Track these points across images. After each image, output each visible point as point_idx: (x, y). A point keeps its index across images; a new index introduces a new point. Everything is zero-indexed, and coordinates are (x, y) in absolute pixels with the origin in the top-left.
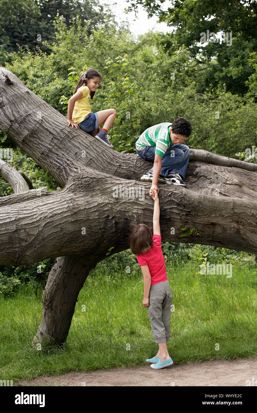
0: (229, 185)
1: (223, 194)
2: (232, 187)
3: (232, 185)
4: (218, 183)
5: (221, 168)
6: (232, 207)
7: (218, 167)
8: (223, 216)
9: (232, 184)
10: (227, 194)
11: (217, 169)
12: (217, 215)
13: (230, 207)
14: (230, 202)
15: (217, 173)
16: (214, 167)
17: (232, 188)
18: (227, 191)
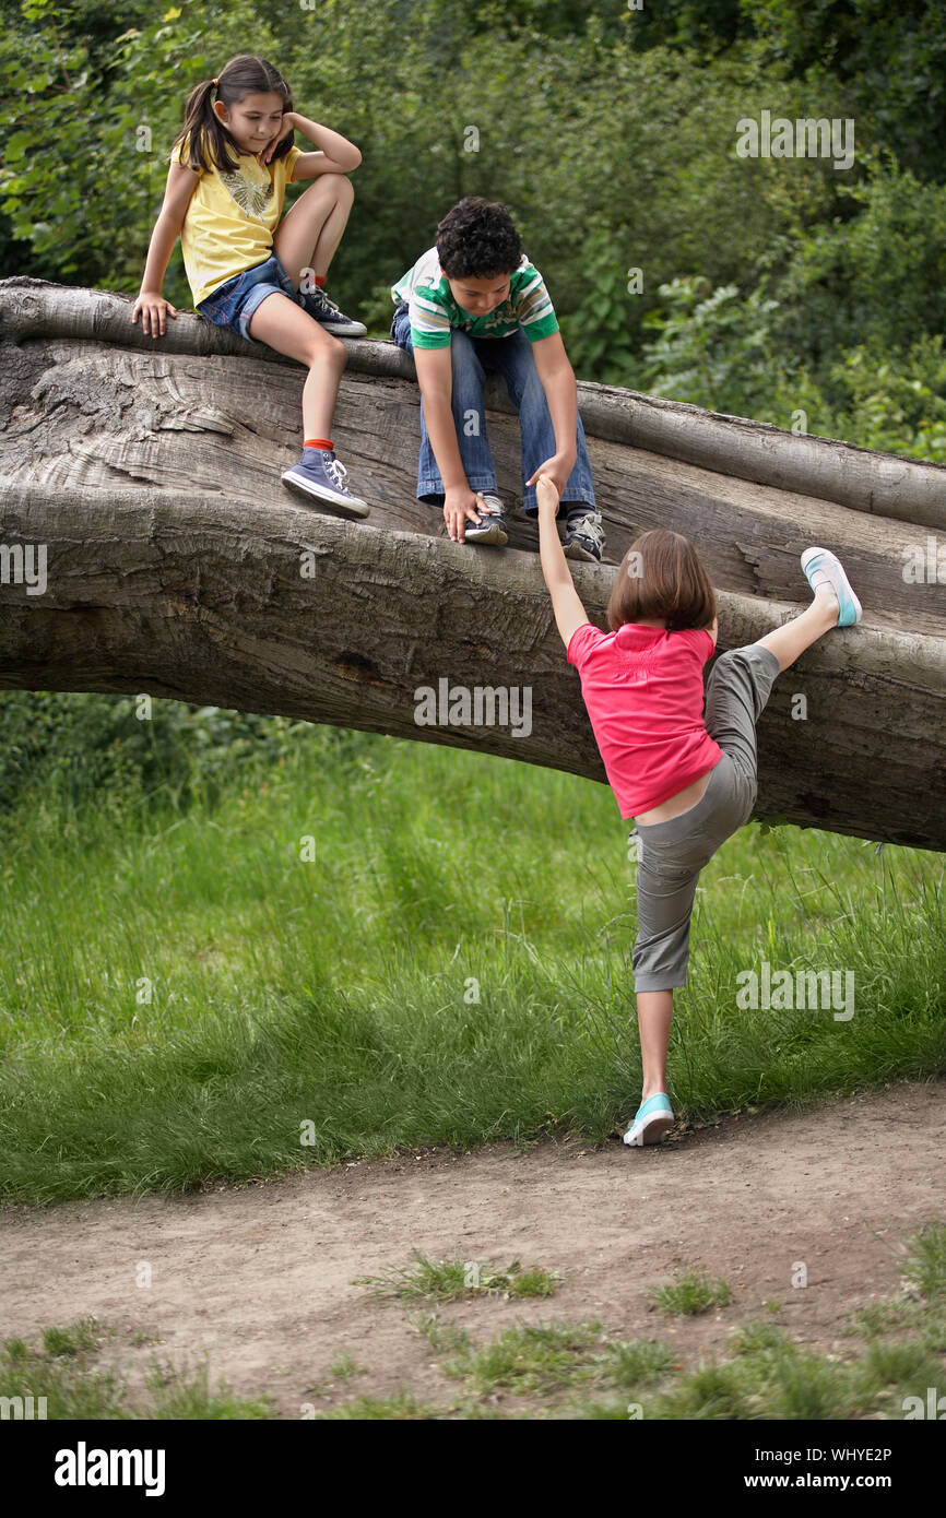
0: (170, 435)
1: (132, 474)
2: (181, 442)
3: (186, 435)
4: (120, 431)
5: (158, 361)
6: (150, 529)
7: (145, 358)
8: (116, 571)
9: (185, 430)
10: (150, 477)
11: (138, 367)
12: (93, 570)
13: (142, 530)
14: (145, 512)
15: (130, 387)
16: (121, 359)
17: (185, 446)
18: (153, 460)
